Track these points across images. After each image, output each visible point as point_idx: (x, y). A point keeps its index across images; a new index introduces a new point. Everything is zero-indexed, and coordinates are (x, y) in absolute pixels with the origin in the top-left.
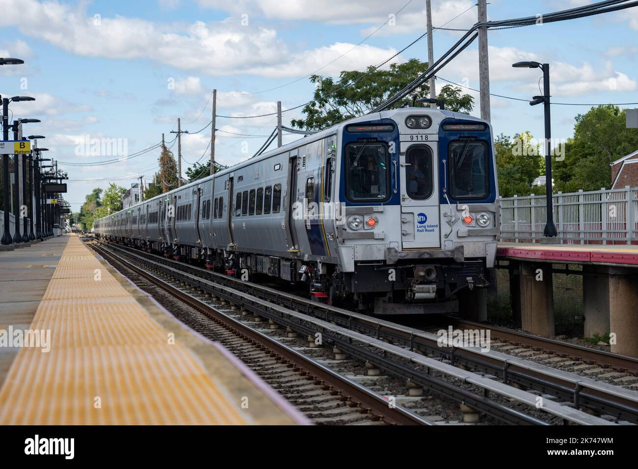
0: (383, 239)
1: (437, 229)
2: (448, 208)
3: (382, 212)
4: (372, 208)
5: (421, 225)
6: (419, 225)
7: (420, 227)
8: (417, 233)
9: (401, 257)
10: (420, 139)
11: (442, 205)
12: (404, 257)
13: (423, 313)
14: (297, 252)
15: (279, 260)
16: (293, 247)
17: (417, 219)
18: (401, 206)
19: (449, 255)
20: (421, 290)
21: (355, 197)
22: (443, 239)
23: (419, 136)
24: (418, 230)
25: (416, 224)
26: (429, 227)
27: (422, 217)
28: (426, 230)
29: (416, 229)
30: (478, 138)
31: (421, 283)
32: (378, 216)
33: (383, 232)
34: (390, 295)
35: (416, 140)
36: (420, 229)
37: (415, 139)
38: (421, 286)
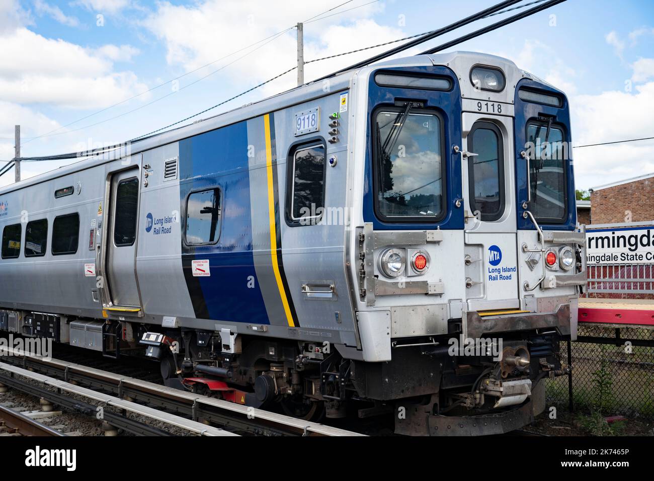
0: (440, 295)
1: (514, 274)
2: (527, 237)
3: (436, 243)
4: (424, 235)
5: (495, 267)
6: (492, 267)
7: (494, 270)
8: (489, 283)
9: (486, 329)
10: (491, 109)
11: (520, 232)
12: (491, 329)
13: (503, 432)
14: (137, 312)
15: (58, 319)
16: (111, 303)
17: (489, 255)
18: (465, 232)
19: (551, 322)
20: (511, 391)
21: (390, 213)
22: (523, 293)
23: (490, 104)
24: (490, 278)
25: (488, 266)
26: (505, 270)
27: (496, 253)
28: (501, 277)
29: (487, 274)
30: (557, 119)
31: (511, 377)
32: (430, 250)
33: (440, 281)
34: (435, 400)
35: (486, 112)
36: (493, 275)
37: (484, 110)
38: (511, 383)
